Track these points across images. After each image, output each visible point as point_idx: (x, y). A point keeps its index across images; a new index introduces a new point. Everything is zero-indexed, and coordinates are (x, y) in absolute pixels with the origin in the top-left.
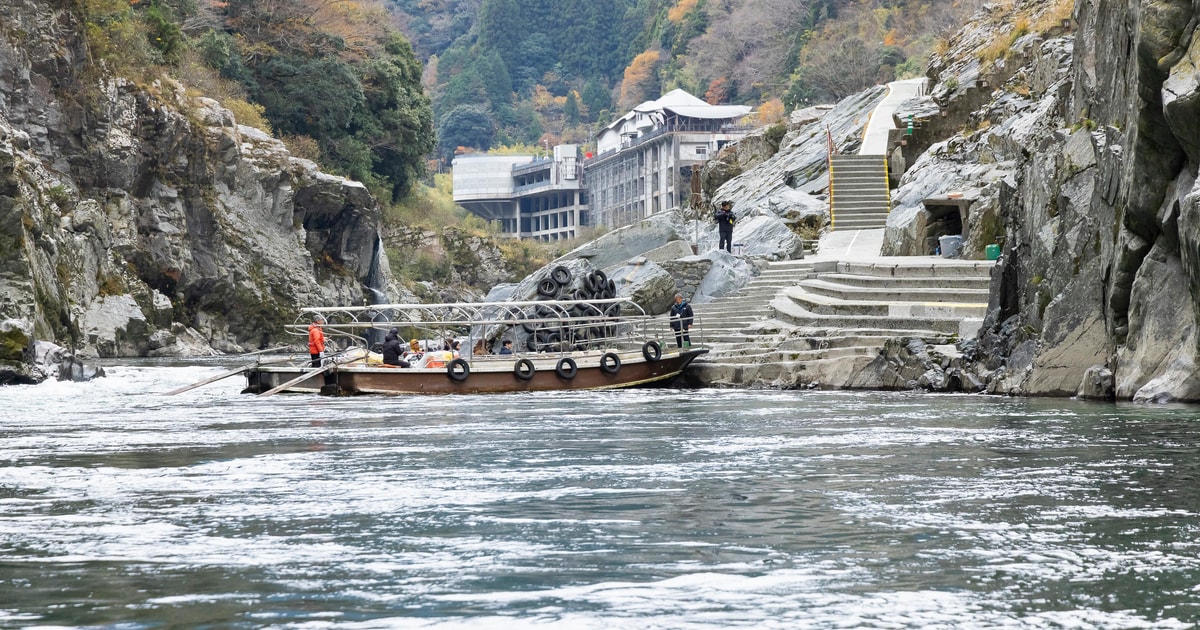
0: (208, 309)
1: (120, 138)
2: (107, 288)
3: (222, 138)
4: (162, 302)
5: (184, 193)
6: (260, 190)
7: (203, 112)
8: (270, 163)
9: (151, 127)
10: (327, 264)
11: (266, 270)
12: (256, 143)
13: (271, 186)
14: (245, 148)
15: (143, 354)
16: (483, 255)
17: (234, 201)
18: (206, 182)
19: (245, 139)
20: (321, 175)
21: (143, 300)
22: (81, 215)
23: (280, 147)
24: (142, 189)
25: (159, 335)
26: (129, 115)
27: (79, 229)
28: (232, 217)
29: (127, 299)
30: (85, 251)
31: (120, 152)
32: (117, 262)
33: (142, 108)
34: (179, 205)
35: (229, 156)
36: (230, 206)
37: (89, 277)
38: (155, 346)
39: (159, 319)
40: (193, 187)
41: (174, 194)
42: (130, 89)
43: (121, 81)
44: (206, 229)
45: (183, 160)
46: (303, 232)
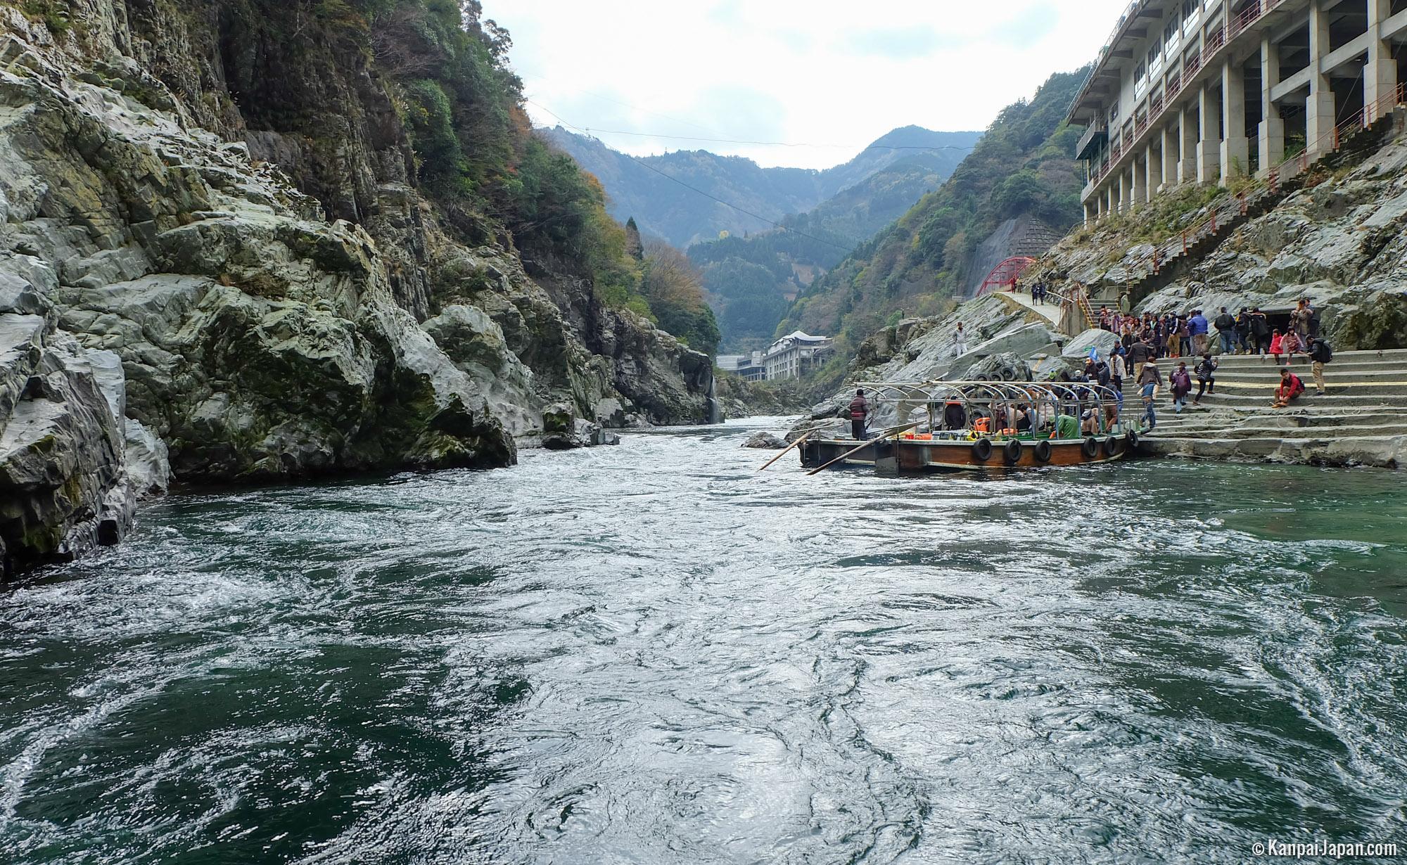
0: (644, 407)
1: (608, 334)
2: (606, 395)
3: (651, 334)
4: (629, 403)
5: (635, 357)
6: (666, 357)
7: (641, 324)
8: (669, 345)
9: (620, 330)
10: (692, 387)
11: (668, 390)
12: (664, 337)
13: (670, 355)
14: (659, 339)
15: (622, 427)
16: (742, 387)
17: (655, 361)
18: (644, 353)
19: (659, 335)
20: (690, 351)
21: (621, 401)
22: (594, 362)
23: (673, 339)
24: (617, 356)
25: (629, 417)
26: (612, 324)
27: (593, 368)
28: (654, 368)
29: (615, 400)
30: (596, 379)
31: (609, 339)
32: (610, 384)
33: (617, 321)
34: (633, 363)
35: (653, 342)
36: (653, 364)
37: (597, 390)
38: (627, 422)
39: (629, 410)
40: (638, 354)
41: (630, 358)
42: (613, 313)
43: (609, 310)
44: (643, 371)
45: (635, 344)
46: (682, 374)
